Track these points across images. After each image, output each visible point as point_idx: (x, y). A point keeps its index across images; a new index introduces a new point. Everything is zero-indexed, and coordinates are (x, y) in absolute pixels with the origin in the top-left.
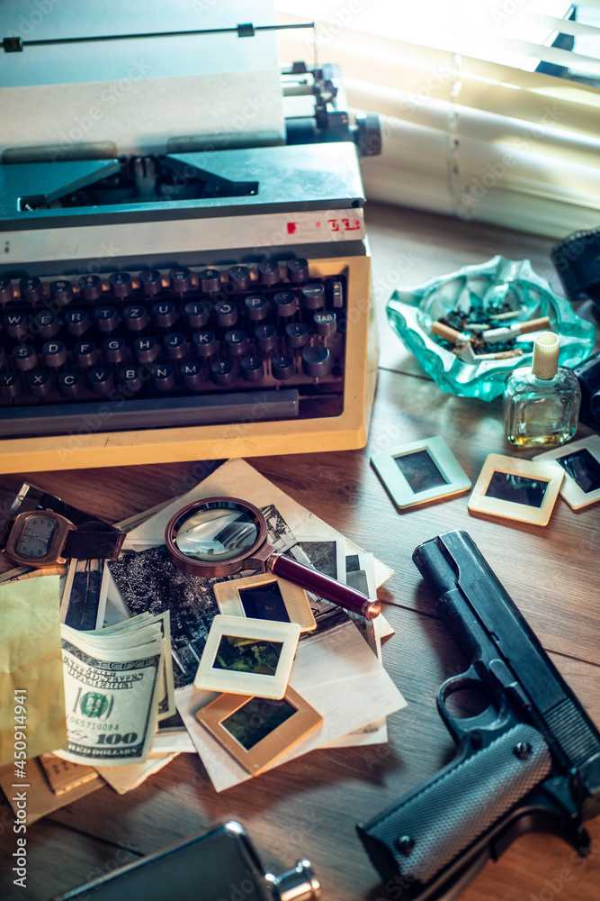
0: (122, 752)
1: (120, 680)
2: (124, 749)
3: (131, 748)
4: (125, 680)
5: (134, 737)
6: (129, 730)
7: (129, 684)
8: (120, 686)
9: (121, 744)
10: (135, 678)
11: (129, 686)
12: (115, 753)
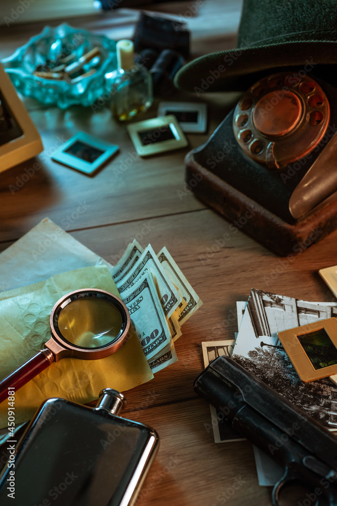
0: (154, 345)
1: (130, 308)
2: (155, 342)
3: (158, 339)
4: (133, 306)
5: (157, 331)
6: (152, 330)
7: (137, 307)
8: (132, 311)
9: (152, 341)
10: (139, 301)
11: (138, 307)
12: (151, 348)
